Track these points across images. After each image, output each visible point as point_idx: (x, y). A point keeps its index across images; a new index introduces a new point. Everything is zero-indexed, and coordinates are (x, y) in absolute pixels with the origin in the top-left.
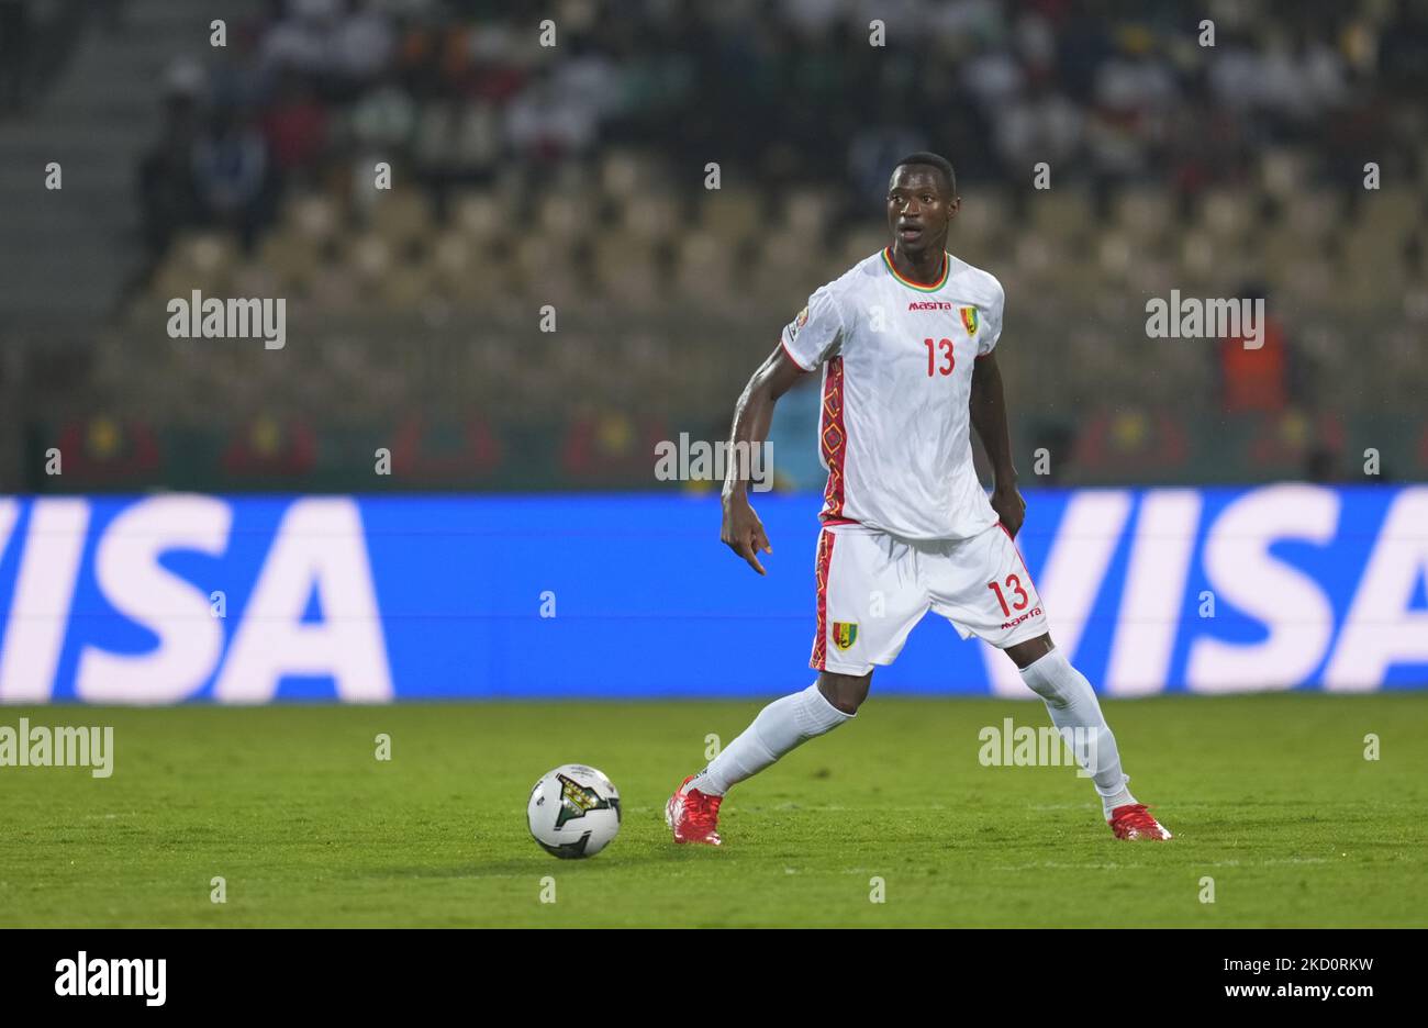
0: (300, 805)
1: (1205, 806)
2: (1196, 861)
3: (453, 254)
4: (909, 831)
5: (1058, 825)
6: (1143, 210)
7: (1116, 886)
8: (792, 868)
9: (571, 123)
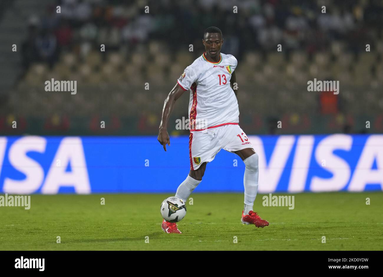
0: (65, 222)
1: (315, 223)
2: (313, 239)
3: (108, 70)
4: (233, 230)
5: (274, 228)
6: (298, 58)
7: (290, 246)
8: (201, 240)
9: (140, 34)
